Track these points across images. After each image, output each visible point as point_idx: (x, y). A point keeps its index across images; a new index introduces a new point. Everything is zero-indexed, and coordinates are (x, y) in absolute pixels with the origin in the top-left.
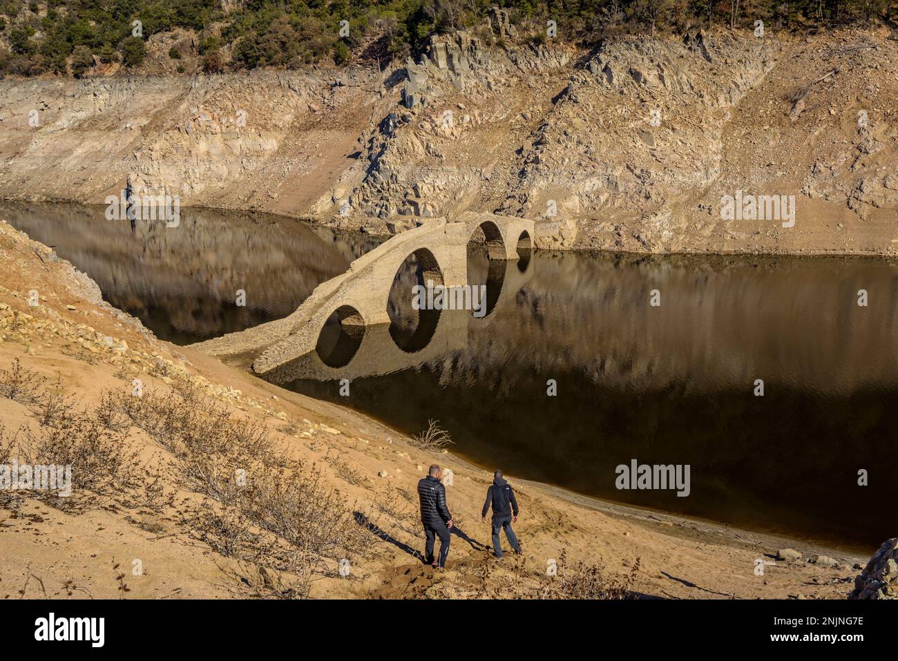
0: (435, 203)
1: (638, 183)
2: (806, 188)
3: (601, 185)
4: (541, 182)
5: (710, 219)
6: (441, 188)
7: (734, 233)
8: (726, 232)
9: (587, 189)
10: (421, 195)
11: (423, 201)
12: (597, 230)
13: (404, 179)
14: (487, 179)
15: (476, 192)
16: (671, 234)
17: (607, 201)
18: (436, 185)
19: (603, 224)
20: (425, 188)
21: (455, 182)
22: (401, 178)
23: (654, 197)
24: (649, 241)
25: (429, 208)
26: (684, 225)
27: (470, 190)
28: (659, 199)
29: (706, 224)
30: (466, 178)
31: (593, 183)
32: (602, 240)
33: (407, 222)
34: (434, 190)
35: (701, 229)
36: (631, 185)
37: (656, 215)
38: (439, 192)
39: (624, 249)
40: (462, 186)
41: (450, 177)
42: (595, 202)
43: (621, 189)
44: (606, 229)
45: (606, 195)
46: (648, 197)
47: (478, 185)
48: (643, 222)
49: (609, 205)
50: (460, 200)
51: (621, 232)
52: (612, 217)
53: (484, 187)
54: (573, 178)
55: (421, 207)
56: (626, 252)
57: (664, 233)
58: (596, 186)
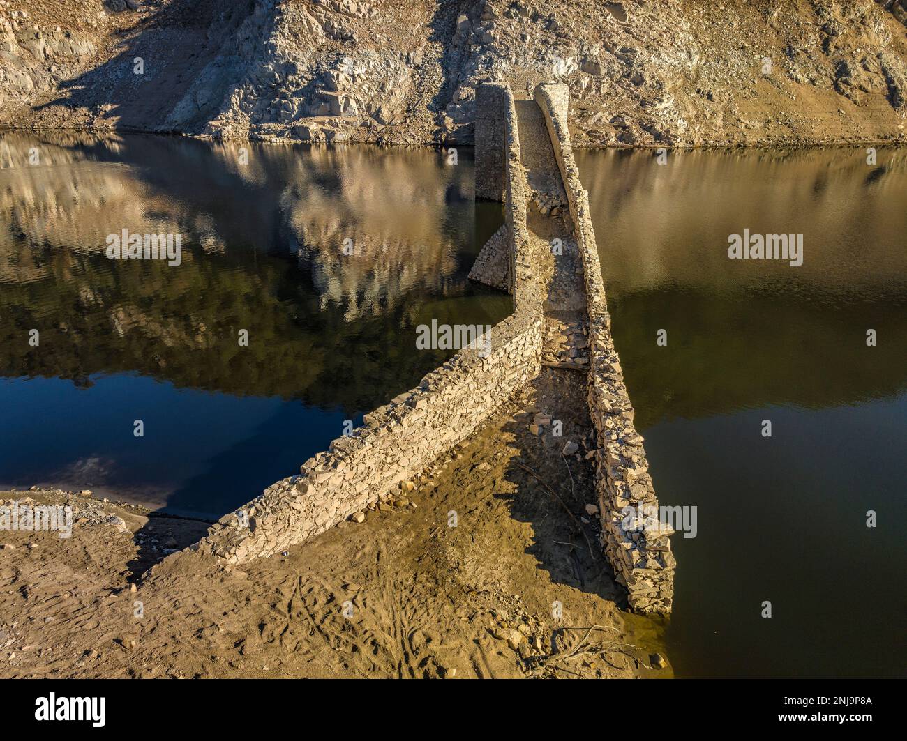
0: (359, 96)
1: (621, 65)
2: (792, 72)
3: (576, 68)
4: (504, 64)
5: (713, 106)
6: (363, 77)
7: (747, 122)
8: (738, 120)
9: (562, 72)
10: (340, 87)
11: (343, 95)
12: (591, 122)
13: (305, 69)
14: (418, 66)
15: (407, 83)
16: (686, 123)
17: (589, 87)
18: (356, 73)
19: (600, 114)
20: (342, 77)
21: (379, 70)
22: (302, 68)
23: (648, 80)
24: (668, 132)
25: (353, 103)
26: (692, 113)
27: (401, 80)
28: (654, 82)
29: (713, 113)
30: (392, 65)
31: (568, 65)
32: (604, 134)
33: (323, 123)
34: (354, 80)
35: (711, 118)
36: (616, 67)
37: (661, 101)
38: (361, 82)
39: (636, 144)
40: (389, 75)
41: (371, 64)
42: (575, 88)
43: (603, 72)
44: (604, 120)
45: (587, 80)
46: (639, 81)
47: (408, 75)
48: (649, 110)
49: (594, 91)
50: (392, 93)
51: (627, 123)
52: (605, 105)
53: (417, 76)
54: (543, 59)
55: (342, 102)
56: (639, 147)
57: (679, 121)
58: (572, 68)
